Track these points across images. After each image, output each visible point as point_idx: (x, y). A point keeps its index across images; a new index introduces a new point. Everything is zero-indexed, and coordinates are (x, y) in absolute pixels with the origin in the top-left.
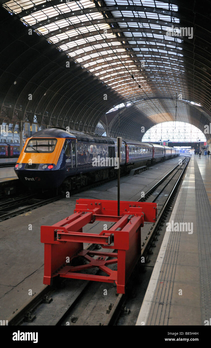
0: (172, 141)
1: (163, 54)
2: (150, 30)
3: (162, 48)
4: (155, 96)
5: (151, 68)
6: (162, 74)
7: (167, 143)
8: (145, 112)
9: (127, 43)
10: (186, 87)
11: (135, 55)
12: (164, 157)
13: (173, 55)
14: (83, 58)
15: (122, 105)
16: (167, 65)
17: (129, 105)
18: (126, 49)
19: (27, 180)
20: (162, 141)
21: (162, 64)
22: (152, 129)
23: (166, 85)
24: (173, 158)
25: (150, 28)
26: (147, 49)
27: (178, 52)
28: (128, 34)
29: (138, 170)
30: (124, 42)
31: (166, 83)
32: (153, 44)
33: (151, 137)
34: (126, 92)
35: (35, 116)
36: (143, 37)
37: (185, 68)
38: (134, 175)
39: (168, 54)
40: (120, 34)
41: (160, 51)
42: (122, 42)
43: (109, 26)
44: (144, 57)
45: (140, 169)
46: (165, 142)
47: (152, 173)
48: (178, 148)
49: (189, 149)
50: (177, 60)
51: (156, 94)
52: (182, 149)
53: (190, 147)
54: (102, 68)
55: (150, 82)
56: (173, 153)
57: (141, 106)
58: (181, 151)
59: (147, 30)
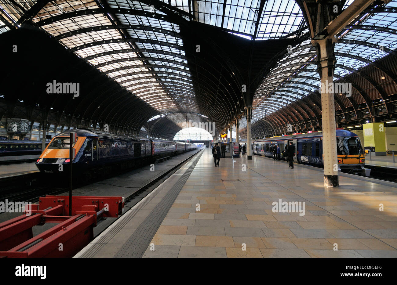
0: (192, 139)
1: (181, 84)
2: (170, 67)
3: (179, 79)
4: (179, 111)
5: (175, 93)
6: (181, 97)
7: (189, 141)
8: (174, 121)
9: (157, 75)
10: (198, 105)
11: (163, 83)
12: (185, 150)
13: (186, 84)
14: (132, 87)
15: (158, 116)
16: (184, 91)
17: (163, 116)
18: (156, 79)
19: (47, 172)
20: (186, 139)
21: (181, 90)
22: (180, 132)
23: (185, 104)
24: (192, 150)
25: (170, 66)
26: (170, 80)
27: (190, 82)
28: (156, 69)
29: (162, 159)
30: (154, 74)
31: (185, 103)
32: (173, 76)
33: (179, 137)
34: (160, 108)
35: (98, 124)
36: (166, 72)
37: (195, 93)
38: (158, 164)
39: (183, 83)
40: (151, 69)
41: (179, 81)
42: (153, 74)
43: (142, 63)
44: (168, 85)
45: (164, 159)
46: (188, 140)
47: (172, 161)
48: (196, 144)
49: (203, 144)
50: (189, 88)
51: (180, 109)
52: (199, 144)
53: (204, 143)
54: (145, 94)
55: (175, 102)
56: (192, 147)
57: (171, 117)
58: (199, 146)
59: (168, 67)
